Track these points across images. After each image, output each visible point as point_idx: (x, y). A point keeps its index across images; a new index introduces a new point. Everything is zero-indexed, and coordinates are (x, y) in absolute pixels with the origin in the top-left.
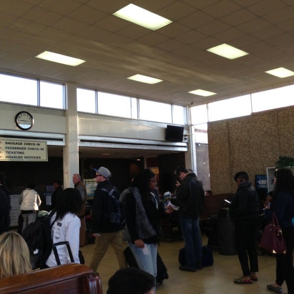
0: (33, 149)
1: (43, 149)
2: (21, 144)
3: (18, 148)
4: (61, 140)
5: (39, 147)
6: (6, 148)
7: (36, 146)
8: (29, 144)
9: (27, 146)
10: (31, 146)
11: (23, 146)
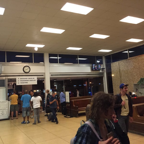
0: (31, 80)
1: (35, 80)
2: (27, 79)
3: (26, 81)
4: (43, 75)
5: (34, 79)
6: (21, 81)
7: (33, 79)
8: (30, 78)
9: (29, 80)
10: (31, 79)
11: (28, 79)
